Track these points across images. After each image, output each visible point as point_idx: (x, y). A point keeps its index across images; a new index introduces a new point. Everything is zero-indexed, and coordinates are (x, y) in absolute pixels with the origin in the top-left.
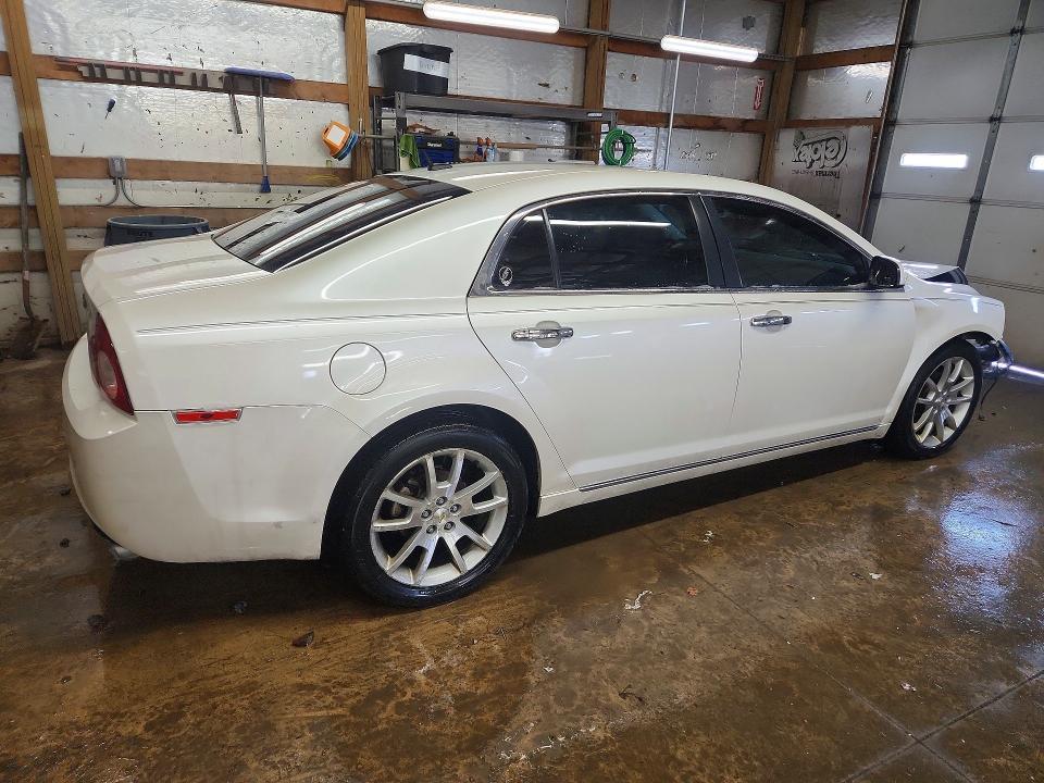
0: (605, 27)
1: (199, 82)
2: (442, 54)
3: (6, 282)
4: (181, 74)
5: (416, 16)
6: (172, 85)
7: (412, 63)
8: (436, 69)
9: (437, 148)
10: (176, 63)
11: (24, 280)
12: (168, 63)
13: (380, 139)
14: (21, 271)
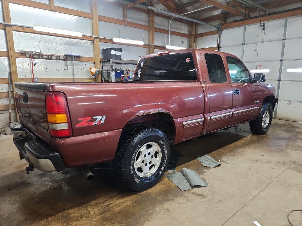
0: (153, 43)
1: (58, 58)
2: (120, 50)
3: (2, 113)
4: (53, 56)
5: (111, 41)
6: (51, 59)
7: (113, 52)
8: (119, 53)
9: (119, 72)
10: (51, 53)
11: (9, 112)
12: (49, 53)
13: (103, 71)
14: (8, 110)
